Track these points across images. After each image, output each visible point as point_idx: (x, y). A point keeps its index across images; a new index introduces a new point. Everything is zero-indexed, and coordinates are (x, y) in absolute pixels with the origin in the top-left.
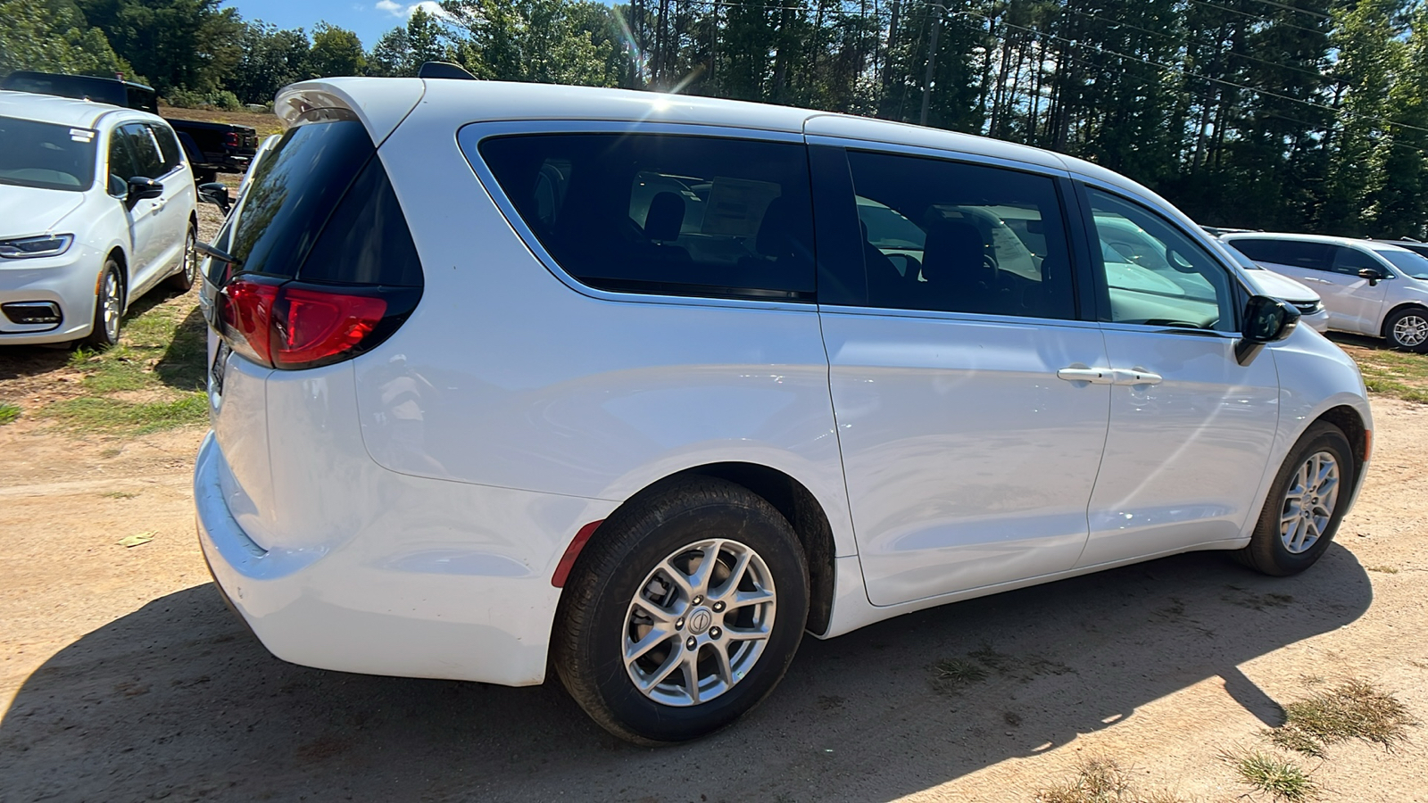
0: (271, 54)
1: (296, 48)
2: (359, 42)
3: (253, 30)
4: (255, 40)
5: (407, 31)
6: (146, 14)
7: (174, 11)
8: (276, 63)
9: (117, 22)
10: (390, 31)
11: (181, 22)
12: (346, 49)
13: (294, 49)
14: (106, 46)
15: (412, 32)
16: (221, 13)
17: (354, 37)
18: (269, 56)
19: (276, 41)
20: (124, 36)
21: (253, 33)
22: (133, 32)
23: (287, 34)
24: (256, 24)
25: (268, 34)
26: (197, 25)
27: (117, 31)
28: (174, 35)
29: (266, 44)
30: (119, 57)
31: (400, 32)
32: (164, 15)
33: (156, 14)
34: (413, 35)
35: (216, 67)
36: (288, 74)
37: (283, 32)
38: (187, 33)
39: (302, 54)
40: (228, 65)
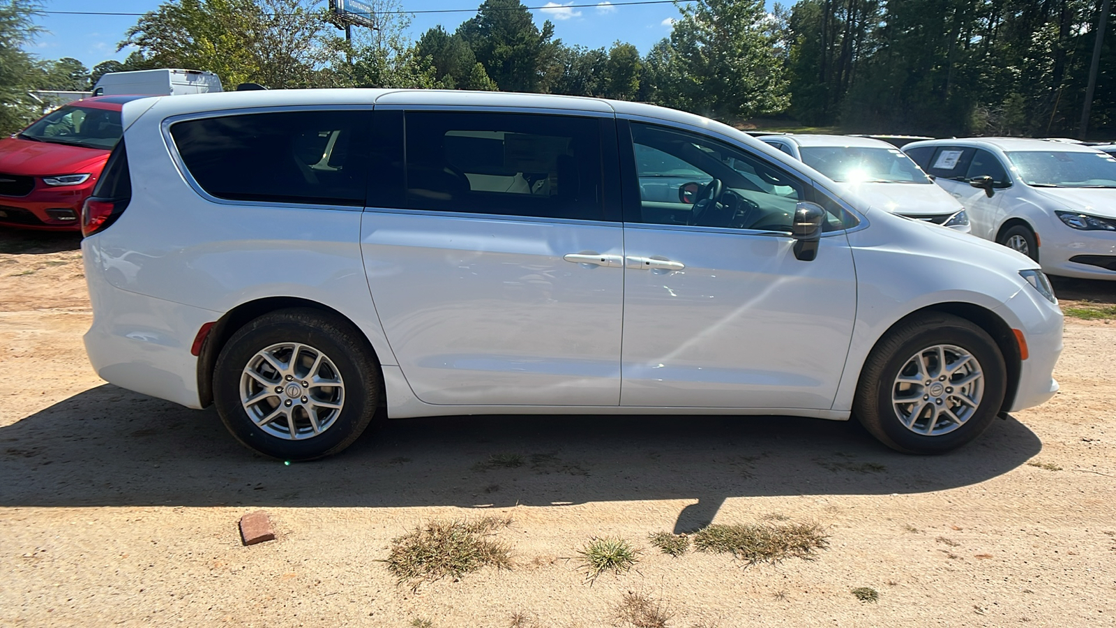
0: (583, 67)
1: (599, 61)
2: (637, 52)
3: (573, 52)
4: (573, 59)
5: (671, 40)
6: (509, 50)
7: (524, 46)
8: (586, 73)
9: (492, 57)
10: (659, 41)
11: (527, 53)
12: (628, 58)
13: (598, 62)
14: (485, 74)
15: (674, 41)
16: (551, 43)
17: (634, 49)
18: (581, 69)
19: (587, 58)
20: (495, 67)
21: (573, 54)
22: (500, 63)
23: (594, 52)
24: (575, 47)
25: (582, 54)
26: (536, 54)
27: (491, 63)
28: (523, 62)
29: (581, 61)
30: (491, 80)
31: (666, 41)
32: (519, 49)
33: (514, 50)
34: (675, 43)
35: (547, 81)
36: (593, 80)
37: (592, 51)
38: (530, 59)
39: (603, 65)
40: (554, 78)
